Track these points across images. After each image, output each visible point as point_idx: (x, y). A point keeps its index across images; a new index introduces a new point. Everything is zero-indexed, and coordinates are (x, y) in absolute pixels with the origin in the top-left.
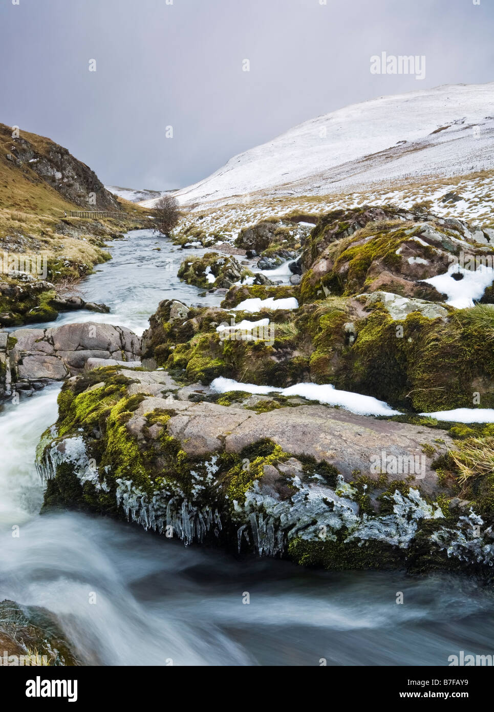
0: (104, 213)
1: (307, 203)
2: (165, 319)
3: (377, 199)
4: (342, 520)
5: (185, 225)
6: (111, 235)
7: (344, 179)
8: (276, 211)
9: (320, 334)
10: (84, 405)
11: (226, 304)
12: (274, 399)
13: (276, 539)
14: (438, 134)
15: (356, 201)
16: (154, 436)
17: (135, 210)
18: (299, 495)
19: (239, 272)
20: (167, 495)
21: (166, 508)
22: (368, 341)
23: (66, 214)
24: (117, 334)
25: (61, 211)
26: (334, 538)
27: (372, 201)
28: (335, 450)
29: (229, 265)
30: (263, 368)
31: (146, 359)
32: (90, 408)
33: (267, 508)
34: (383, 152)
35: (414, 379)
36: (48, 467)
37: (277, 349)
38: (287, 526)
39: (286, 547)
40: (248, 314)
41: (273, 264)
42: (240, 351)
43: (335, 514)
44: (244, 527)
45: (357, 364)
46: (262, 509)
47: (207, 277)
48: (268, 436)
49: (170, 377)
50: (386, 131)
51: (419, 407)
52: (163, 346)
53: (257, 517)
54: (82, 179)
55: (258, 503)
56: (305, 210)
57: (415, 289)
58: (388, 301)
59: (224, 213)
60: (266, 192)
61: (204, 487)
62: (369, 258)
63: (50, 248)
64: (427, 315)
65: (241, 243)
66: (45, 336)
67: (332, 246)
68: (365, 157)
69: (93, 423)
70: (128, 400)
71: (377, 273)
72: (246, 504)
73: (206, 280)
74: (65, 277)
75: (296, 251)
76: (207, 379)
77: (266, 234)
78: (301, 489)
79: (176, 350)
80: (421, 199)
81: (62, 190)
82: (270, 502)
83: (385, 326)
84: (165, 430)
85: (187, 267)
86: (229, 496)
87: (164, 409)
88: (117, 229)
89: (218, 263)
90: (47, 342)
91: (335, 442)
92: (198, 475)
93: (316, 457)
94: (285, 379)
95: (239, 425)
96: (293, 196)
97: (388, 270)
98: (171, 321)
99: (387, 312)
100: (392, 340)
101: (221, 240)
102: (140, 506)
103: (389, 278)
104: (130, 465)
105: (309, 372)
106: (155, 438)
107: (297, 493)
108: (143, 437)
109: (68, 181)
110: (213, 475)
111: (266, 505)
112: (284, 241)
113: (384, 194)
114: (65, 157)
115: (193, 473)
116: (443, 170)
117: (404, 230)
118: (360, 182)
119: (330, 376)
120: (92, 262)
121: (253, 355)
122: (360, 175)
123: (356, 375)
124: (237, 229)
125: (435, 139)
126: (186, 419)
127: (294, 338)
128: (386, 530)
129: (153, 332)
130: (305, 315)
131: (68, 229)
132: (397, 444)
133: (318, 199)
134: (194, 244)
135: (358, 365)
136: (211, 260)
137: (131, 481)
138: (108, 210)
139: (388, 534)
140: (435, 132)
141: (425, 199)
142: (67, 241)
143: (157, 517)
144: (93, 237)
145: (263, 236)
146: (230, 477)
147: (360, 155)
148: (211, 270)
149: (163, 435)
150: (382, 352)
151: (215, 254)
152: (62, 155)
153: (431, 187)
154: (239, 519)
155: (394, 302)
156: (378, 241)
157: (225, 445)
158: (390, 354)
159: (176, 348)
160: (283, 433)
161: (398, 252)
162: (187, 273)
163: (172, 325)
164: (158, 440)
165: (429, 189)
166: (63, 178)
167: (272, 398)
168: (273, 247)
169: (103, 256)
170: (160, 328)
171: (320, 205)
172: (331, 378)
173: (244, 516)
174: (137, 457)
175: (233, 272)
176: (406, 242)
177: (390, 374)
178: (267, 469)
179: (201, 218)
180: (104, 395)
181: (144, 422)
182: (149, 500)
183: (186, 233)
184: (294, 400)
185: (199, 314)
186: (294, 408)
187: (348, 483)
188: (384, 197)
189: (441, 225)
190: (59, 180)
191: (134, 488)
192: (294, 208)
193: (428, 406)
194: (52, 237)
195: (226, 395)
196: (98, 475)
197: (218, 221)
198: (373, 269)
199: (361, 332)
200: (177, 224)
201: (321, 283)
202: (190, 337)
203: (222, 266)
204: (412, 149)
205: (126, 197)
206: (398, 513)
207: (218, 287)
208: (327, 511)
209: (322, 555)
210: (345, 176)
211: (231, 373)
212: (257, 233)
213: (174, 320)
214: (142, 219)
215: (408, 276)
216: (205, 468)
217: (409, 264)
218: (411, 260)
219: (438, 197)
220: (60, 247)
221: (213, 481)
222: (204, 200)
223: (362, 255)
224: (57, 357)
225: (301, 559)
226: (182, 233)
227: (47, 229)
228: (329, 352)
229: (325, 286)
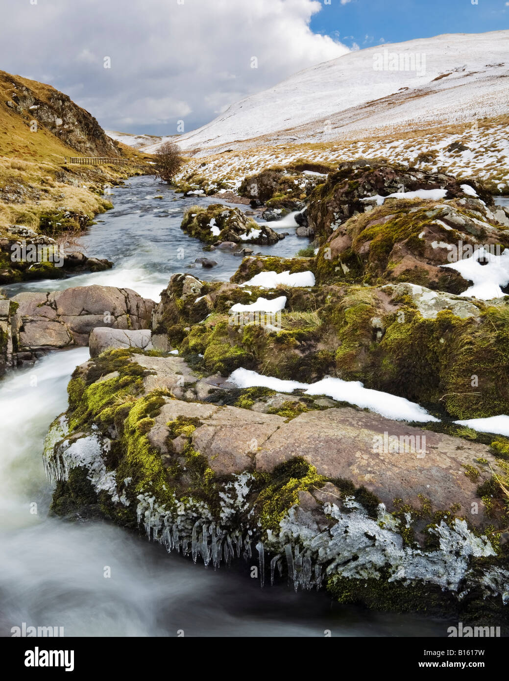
0: (105, 159)
1: (311, 151)
2: (177, 295)
3: (382, 148)
4: (385, 556)
5: (187, 172)
6: (111, 181)
7: (347, 124)
8: (279, 159)
9: (346, 328)
10: (97, 396)
11: (240, 277)
12: (300, 400)
13: (313, 572)
14: (440, 81)
15: (361, 150)
16: (179, 450)
17: (136, 155)
18: (338, 527)
19: (244, 224)
20: (193, 516)
21: (192, 529)
22: (397, 339)
23: (66, 161)
24: (122, 297)
25: (61, 157)
26: (377, 575)
27: (377, 150)
28: (374, 473)
29: (234, 217)
30: (286, 362)
31: (157, 334)
32: (104, 401)
33: (304, 540)
34: (386, 98)
35: (448, 383)
36: (59, 467)
37: (301, 342)
38: (325, 560)
39: (324, 582)
40: (264, 291)
41: (278, 215)
42: (260, 342)
43: (377, 549)
44: (277, 557)
45: (386, 361)
46: (298, 540)
47: (211, 230)
48: (301, 454)
49: (186, 364)
50: (388, 78)
51: (453, 412)
52: (177, 327)
53: (293, 548)
54: (83, 126)
55: (295, 535)
56: (310, 158)
57: (440, 275)
58: (416, 295)
59: (227, 161)
60: (269, 138)
61: (235, 510)
62: (390, 239)
63: (50, 197)
64: (458, 314)
65: (244, 191)
66: (48, 301)
67: (349, 222)
68: (367, 103)
69: (108, 421)
70: (148, 402)
71: (399, 257)
72: (281, 535)
73: (210, 233)
74: (65, 229)
75: (302, 201)
76: (226, 370)
77: (271, 183)
78: (340, 520)
79: (191, 333)
80: (427, 148)
81: (63, 136)
82: (307, 533)
83: (415, 324)
84: (190, 443)
85: (191, 218)
86: (263, 524)
87: (187, 417)
88: (118, 175)
89: (223, 216)
90: (49, 307)
91: (373, 463)
92: (228, 497)
93: (354, 483)
94: (310, 375)
95: (268, 439)
96: (296, 143)
97: (411, 254)
98: (183, 298)
99: (416, 307)
100: (423, 339)
101: (224, 188)
102: (163, 525)
103: (412, 263)
104: (153, 481)
105: (335, 367)
106: (180, 453)
107: (336, 525)
108: (166, 451)
109: (69, 127)
110: (243, 497)
111: (302, 537)
112: (289, 190)
113: (389, 143)
114: (66, 104)
115: (222, 495)
116: (446, 116)
117: (425, 211)
118: (364, 128)
119: (357, 372)
120: (93, 212)
121: (276, 347)
122: (362, 121)
123: (385, 373)
124: (240, 176)
125: (436, 85)
126: (211, 429)
127: (318, 330)
128: (433, 568)
129: (165, 308)
130: (329, 306)
131: (68, 176)
132: (438, 466)
133: (322, 147)
134: (196, 192)
135: (388, 364)
136: (216, 212)
137: (154, 498)
138: (109, 156)
139: (436, 573)
140: (436, 79)
141: (431, 148)
142: (67, 190)
143: (181, 538)
144: (93, 184)
145: (267, 185)
146: (262, 501)
147: (363, 101)
148: (215, 223)
149: (188, 450)
150: (412, 351)
151: (220, 206)
152: (63, 101)
153: (436, 137)
154: (272, 549)
155: (422, 296)
156: (399, 221)
157: (255, 464)
158: (421, 353)
159: (191, 330)
160: (316, 450)
161: (420, 236)
162: (191, 225)
163: (184, 301)
164: (183, 454)
165: (434, 138)
166: (63, 125)
167: (298, 398)
168: (278, 197)
169: (104, 205)
170: (172, 304)
171: (325, 154)
172: (358, 375)
173: (278, 546)
174: (160, 472)
175: (238, 224)
176: (429, 226)
177: (422, 374)
178: (302, 496)
179: (204, 165)
180: (118, 387)
181: (167, 433)
182: (173, 520)
183: (188, 180)
184: (321, 400)
185: (213, 290)
186: (322, 412)
187: (390, 513)
188: (389, 146)
189: (463, 206)
190: (59, 126)
191: (156, 506)
192: (298, 156)
193: (464, 412)
194: (52, 186)
195: (249, 392)
196: (116, 485)
197: (221, 168)
198: (396, 253)
199: (389, 328)
200: (179, 171)
201: (339, 259)
202: (204, 317)
203: (227, 219)
204: (414, 95)
205: (128, 141)
206: (445, 548)
207: (223, 240)
208: (368, 546)
209: (364, 594)
210: (348, 122)
211: (251, 364)
212: (261, 182)
213: (187, 297)
214: (142, 165)
215: (432, 260)
216: (234, 489)
217: (432, 248)
218: (434, 245)
219: (444, 147)
220: (60, 196)
221: (244, 504)
222: (206, 145)
223: (383, 235)
224: (60, 322)
225: (341, 597)
226: (184, 180)
227: (47, 178)
228: (356, 347)
229: (343, 263)
